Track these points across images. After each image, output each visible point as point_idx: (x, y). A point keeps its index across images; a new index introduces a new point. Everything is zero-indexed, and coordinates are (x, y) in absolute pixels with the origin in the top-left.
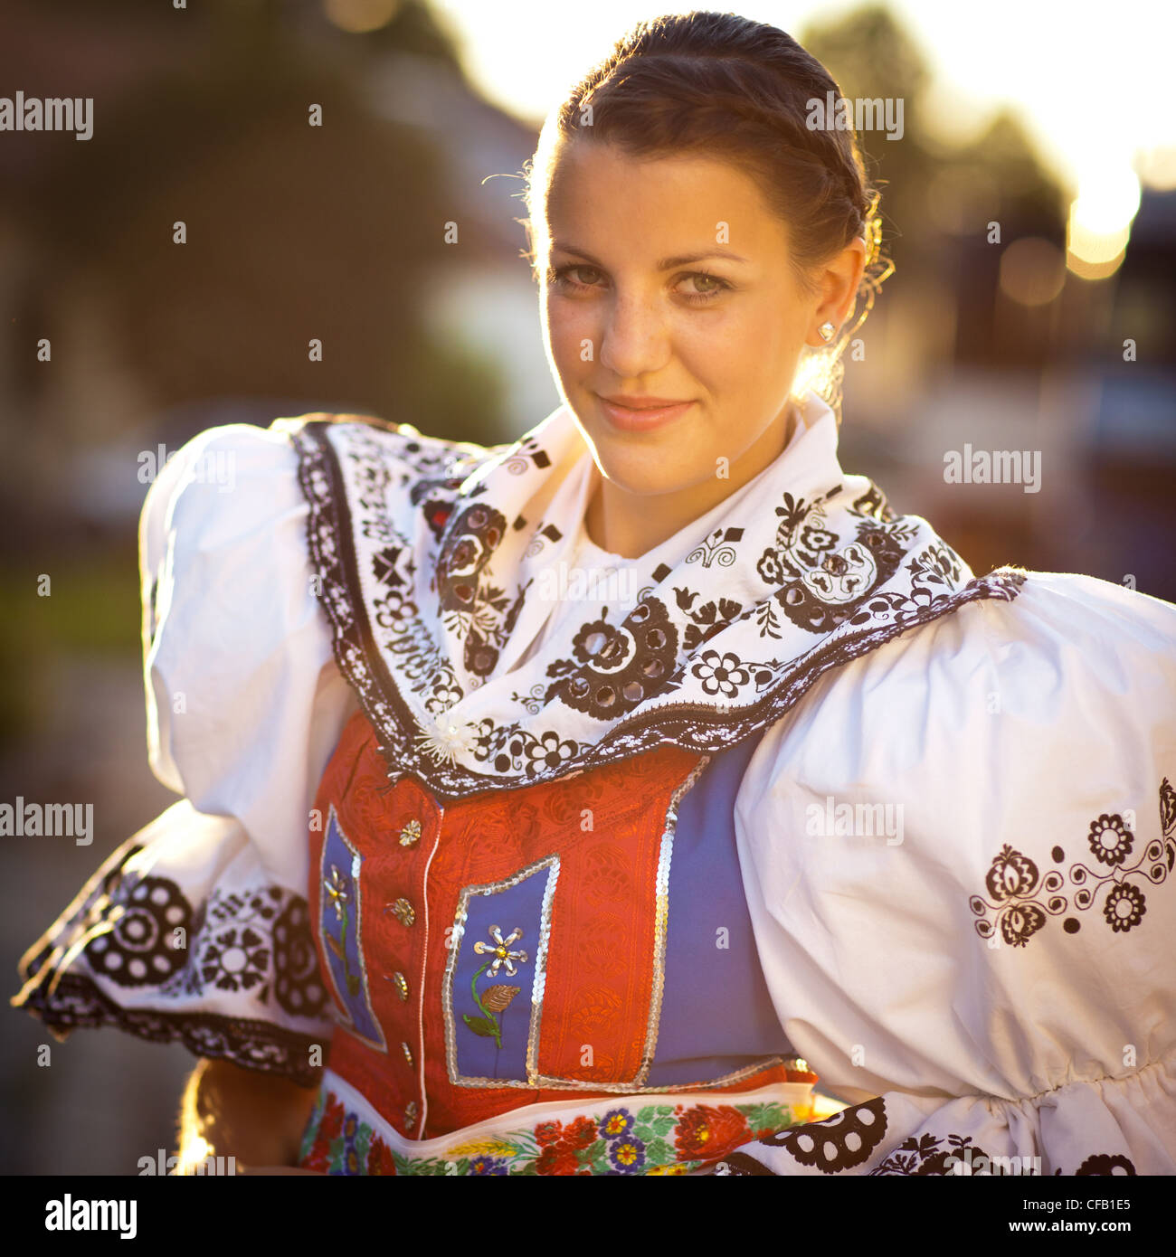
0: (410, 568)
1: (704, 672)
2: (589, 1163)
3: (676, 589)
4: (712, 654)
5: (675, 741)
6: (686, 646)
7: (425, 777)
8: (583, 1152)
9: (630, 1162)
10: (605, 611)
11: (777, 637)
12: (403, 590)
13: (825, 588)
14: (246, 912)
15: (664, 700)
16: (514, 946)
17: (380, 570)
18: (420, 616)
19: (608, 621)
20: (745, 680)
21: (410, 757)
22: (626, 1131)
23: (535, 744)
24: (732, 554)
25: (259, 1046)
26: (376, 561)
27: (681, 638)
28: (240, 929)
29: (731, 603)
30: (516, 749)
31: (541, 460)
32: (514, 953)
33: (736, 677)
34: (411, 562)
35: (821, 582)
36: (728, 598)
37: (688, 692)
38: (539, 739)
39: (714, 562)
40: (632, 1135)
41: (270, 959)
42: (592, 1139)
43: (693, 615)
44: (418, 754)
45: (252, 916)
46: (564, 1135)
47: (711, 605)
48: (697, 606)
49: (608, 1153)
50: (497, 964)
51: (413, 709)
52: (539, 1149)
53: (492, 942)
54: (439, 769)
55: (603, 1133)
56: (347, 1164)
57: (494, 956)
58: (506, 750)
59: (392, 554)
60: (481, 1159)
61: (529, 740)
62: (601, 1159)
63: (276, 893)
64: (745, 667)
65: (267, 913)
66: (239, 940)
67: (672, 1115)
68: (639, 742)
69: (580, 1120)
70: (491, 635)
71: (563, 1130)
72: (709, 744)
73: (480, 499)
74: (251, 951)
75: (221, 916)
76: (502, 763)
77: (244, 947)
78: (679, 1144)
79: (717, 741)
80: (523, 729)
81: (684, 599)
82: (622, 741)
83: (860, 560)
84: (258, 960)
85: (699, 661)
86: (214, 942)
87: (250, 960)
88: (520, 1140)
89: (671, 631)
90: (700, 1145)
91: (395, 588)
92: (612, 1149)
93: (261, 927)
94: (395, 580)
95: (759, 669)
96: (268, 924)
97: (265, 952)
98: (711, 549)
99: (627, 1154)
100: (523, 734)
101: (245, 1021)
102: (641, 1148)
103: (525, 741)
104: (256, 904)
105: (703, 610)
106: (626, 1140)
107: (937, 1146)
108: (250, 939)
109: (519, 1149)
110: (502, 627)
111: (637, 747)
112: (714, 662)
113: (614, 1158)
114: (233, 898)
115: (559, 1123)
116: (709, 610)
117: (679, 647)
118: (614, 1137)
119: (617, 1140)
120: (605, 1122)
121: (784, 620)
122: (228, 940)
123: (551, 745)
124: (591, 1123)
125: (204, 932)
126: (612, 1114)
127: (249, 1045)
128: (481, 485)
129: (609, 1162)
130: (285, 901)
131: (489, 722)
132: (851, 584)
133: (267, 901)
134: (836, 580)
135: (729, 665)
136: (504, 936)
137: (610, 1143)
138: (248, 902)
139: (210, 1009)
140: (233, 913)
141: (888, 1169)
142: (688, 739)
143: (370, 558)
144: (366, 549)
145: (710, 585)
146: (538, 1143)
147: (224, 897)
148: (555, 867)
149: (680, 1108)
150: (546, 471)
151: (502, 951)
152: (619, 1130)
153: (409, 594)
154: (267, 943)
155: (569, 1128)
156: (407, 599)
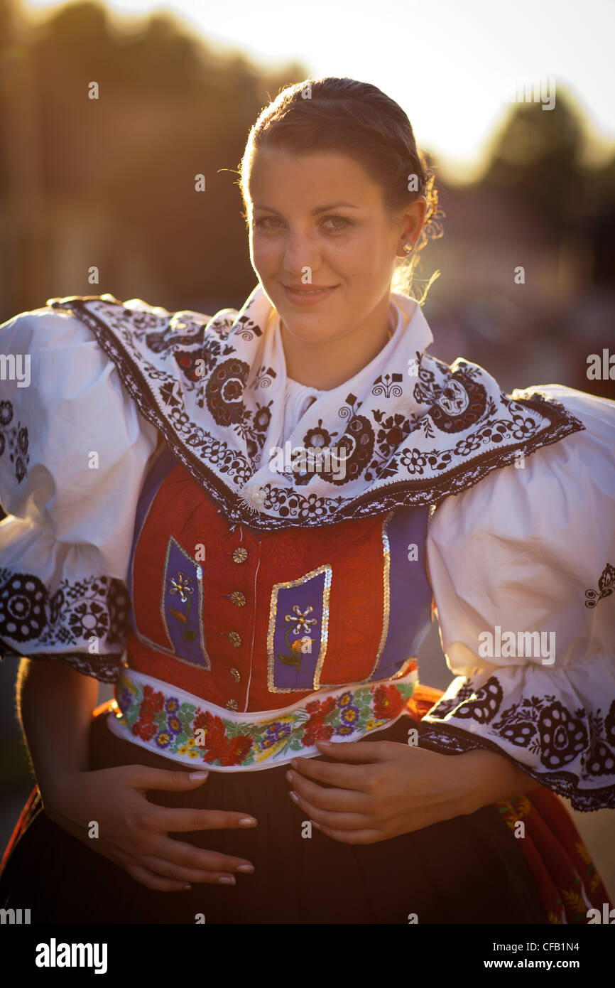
0: (180, 394)
1: (407, 461)
2: (329, 721)
3: (373, 411)
4: (406, 451)
5: (402, 504)
6: (378, 442)
7: (248, 523)
8: (327, 716)
9: (351, 720)
10: (320, 422)
11: (433, 437)
12: (179, 407)
13: (448, 408)
14: (90, 593)
15: (390, 480)
16: (308, 617)
17: (165, 399)
18: (192, 420)
19: (323, 427)
20: (425, 464)
21: (235, 513)
22: (350, 703)
23: (305, 501)
24: (400, 389)
25: (110, 669)
26: (162, 393)
27: (376, 438)
28: (89, 603)
29: (400, 415)
30: (293, 504)
31: (257, 331)
32: (309, 621)
33: (420, 462)
34: (180, 389)
35: (446, 404)
36: (398, 414)
37: (402, 475)
38: (307, 498)
39: (391, 394)
40: (353, 705)
41: (108, 618)
42: (333, 708)
43: (383, 424)
44: (240, 509)
45: (95, 595)
46: (322, 707)
47: (391, 417)
48: (384, 419)
49: (340, 715)
50: (299, 627)
51: (226, 482)
52: (308, 715)
53: (295, 614)
54: (253, 517)
55: (339, 705)
57: (298, 622)
58: (286, 504)
59: (169, 387)
60: (274, 724)
61: (301, 499)
62: (336, 718)
63: (104, 580)
64: (422, 456)
65: (102, 592)
66: (89, 610)
67: (369, 693)
68: (382, 506)
69: (330, 699)
70: (248, 433)
71: (321, 704)
72: (418, 502)
73: (232, 356)
74: (98, 615)
75: (74, 596)
76: (284, 511)
77: (93, 614)
78: (376, 708)
79: (422, 500)
80: (298, 493)
81: (378, 416)
82: (373, 505)
83: (459, 390)
84: (102, 620)
85: (402, 455)
86: (74, 612)
87: (98, 620)
88: (297, 713)
89: (371, 433)
90: (385, 708)
91: (175, 406)
92: (342, 713)
93: (101, 601)
94: (174, 402)
95: (429, 456)
96: (104, 599)
97: (105, 614)
98: (388, 387)
99: (350, 716)
100: (297, 496)
101: (102, 656)
102: (357, 710)
103: (299, 499)
104: (95, 587)
105: (387, 421)
106: (350, 708)
107: (542, 703)
108: (95, 608)
109: (297, 718)
110: (252, 428)
111: (382, 509)
112: (409, 455)
113: (343, 718)
114: (77, 584)
115: (318, 701)
116: (390, 420)
117: (375, 443)
118: (344, 707)
119: (346, 708)
120: (341, 698)
121: (434, 427)
122: (82, 609)
123: (312, 501)
124: (335, 700)
125: (64, 607)
126: (344, 694)
127: (105, 669)
128: (229, 347)
129: (340, 720)
130: (109, 583)
131: (269, 486)
132: (459, 403)
133: (101, 586)
134: (452, 402)
135: (416, 456)
136: (303, 613)
137: (342, 710)
138: (89, 586)
139: (81, 651)
140: (82, 594)
141: (521, 719)
142: (408, 502)
143: (159, 391)
144: (155, 385)
145: (390, 407)
146: (307, 712)
147: (72, 584)
148: (328, 572)
149: (373, 688)
150: (261, 337)
151: (302, 620)
152: (347, 702)
153: (183, 408)
154: (106, 610)
155: (324, 703)
156: (182, 412)
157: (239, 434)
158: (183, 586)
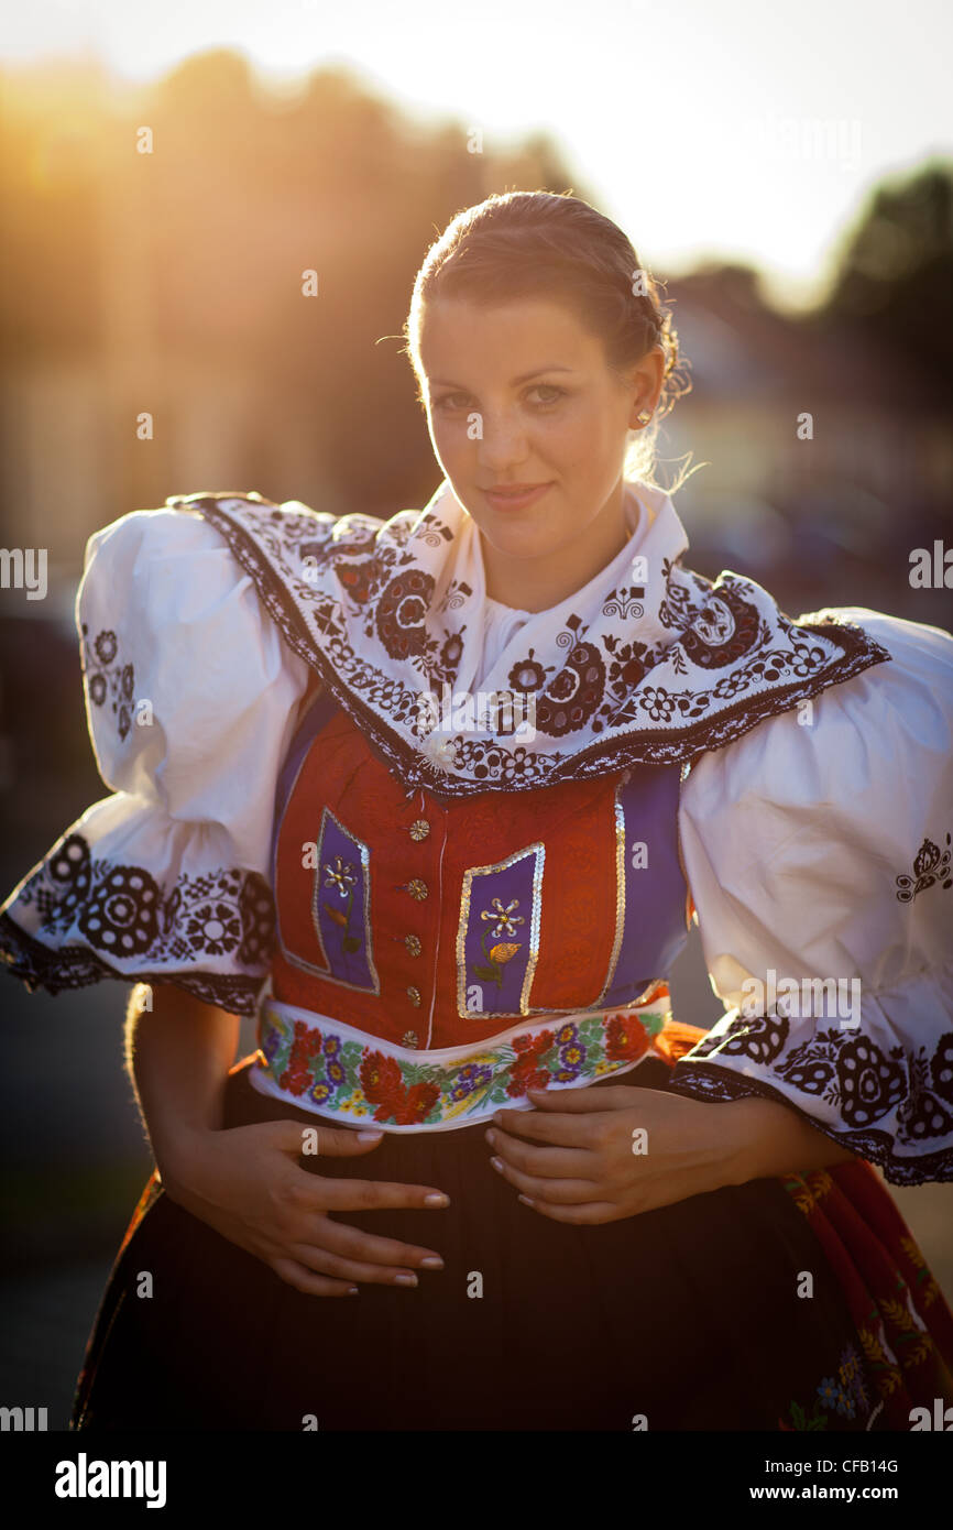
0: (342, 620)
1: (649, 704)
2: (545, 1063)
3: (604, 636)
4: (648, 690)
5: (641, 760)
6: (611, 679)
7: (431, 787)
8: (542, 1056)
9: (575, 1062)
10: (532, 652)
11: (685, 673)
12: (341, 637)
13: (707, 635)
14: (216, 892)
15: (625, 728)
16: (513, 914)
17: (321, 625)
18: (357, 655)
19: (535, 660)
20: (673, 708)
21: (414, 774)
22: (573, 1039)
23: (509, 757)
24: (641, 608)
25: (241, 995)
26: (317, 618)
27: (608, 673)
28: (214, 905)
29: (640, 644)
30: (493, 761)
31: (447, 533)
32: (514, 920)
33: (666, 706)
34: (341, 614)
35: (704, 630)
36: (638, 641)
37: (642, 721)
38: (512, 752)
39: (629, 614)
40: (577, 1042)
41: (241, 926)
42: (550, 1045)
43: (617, 655)
44: (420, 769)
45: (222, 895)
46: (533, 1044)
47: (628, 646)
48: (619, 647)
49: (560, 1056)
50: (500, 927)
51: (401, 734)
52: (516, 1055)
53: (494, 910)
54: (438, 779)
55: (558, 1042)
56: (329, 1074)
57: (498, 921)
58: (484, 762)
59: (327, 610)
60: (469, 1067)
61: (505, 754)
62: (555, 1060)
63: (235, 874)
64: (670, 697)
65: (232, 891)
66: (214, 915)
67: (601, 1026)
68: (614, 762)
69: (545, 1033)
70: (433, 670)
71: (533, 1040)
72: (663, 759)
73: (412, 566)
74: (226, 922)
75: (195, 896)
76: (481, 771)
77: (220, 920)
78: (609, 1046)
79: (668, 757)
80: (499, 746)
81: (610, 643)
82: (602, 761)
83: (722, 612)
84: (232, 928)
85: (643, 696)
86: (193, 917)
87: (226, 929)
88: (500, 1051)
89: (601, 667)
90: (622, 1047)
91: (335, 636)
92: (562, 1052)
93: (231, 902)
94: (333, 631)
95: (679, 698)
96: (235, 899)
97: (237, 921)
98: (624, 604)
99: (573, 1056)
100: (499, 750)
101: (230, 976)
102: (583, 1050)
103: (502, 755)
104: (223, 884)
105: (623, 651)
106: (573, 1045)
107: (844, 1037)
108: (223, 913)
109: (500, 1058)
110: (439, 664)
111: (613, 766)
112: (652, 696)
113: (563, 1059)
114: (200, 880)
115: (530, 1035)
116: (626, 650)
117: (607, 680)
118: (565, 1043)
119: (567, 1046)
120: (561, 1032)
121: (687, 660)
122: (205, 914)
123: (520, 757)
124: (552, 1035)
125: (181, 910)
126: (565, 1027)
127: (235, 995)
128: (408, 554)
129: (560, 1062)
130: (243, 879)
131: (460, 738)
132: (722, 630)
133: (231, 882)
134: (712, 628)
135: (661, 697)
136: (505, 907)
137: (562, 1048)
138: (216, 883)
139: (202, 969)
140: (206, 894)
141: (813, 1058)
142: (649, 758)
143: (312, 615)
144: (308, 609)
145: (627, 631)
146: (515, 1051)
147: (192, 880)
148: (539, 851)
149: (606, 1018)
150: (452, 541)
151: (503, 918)
152: (569, 1038)
153: (345, 639)
154: (237, 915)
155: (538, 1038)
156: (345, 644)
157: (419, 669)
158: (343, 875)
